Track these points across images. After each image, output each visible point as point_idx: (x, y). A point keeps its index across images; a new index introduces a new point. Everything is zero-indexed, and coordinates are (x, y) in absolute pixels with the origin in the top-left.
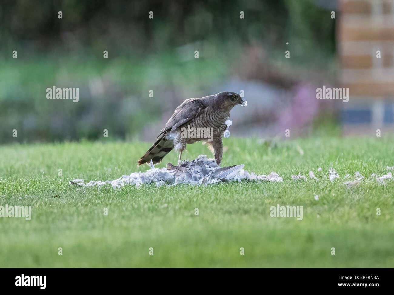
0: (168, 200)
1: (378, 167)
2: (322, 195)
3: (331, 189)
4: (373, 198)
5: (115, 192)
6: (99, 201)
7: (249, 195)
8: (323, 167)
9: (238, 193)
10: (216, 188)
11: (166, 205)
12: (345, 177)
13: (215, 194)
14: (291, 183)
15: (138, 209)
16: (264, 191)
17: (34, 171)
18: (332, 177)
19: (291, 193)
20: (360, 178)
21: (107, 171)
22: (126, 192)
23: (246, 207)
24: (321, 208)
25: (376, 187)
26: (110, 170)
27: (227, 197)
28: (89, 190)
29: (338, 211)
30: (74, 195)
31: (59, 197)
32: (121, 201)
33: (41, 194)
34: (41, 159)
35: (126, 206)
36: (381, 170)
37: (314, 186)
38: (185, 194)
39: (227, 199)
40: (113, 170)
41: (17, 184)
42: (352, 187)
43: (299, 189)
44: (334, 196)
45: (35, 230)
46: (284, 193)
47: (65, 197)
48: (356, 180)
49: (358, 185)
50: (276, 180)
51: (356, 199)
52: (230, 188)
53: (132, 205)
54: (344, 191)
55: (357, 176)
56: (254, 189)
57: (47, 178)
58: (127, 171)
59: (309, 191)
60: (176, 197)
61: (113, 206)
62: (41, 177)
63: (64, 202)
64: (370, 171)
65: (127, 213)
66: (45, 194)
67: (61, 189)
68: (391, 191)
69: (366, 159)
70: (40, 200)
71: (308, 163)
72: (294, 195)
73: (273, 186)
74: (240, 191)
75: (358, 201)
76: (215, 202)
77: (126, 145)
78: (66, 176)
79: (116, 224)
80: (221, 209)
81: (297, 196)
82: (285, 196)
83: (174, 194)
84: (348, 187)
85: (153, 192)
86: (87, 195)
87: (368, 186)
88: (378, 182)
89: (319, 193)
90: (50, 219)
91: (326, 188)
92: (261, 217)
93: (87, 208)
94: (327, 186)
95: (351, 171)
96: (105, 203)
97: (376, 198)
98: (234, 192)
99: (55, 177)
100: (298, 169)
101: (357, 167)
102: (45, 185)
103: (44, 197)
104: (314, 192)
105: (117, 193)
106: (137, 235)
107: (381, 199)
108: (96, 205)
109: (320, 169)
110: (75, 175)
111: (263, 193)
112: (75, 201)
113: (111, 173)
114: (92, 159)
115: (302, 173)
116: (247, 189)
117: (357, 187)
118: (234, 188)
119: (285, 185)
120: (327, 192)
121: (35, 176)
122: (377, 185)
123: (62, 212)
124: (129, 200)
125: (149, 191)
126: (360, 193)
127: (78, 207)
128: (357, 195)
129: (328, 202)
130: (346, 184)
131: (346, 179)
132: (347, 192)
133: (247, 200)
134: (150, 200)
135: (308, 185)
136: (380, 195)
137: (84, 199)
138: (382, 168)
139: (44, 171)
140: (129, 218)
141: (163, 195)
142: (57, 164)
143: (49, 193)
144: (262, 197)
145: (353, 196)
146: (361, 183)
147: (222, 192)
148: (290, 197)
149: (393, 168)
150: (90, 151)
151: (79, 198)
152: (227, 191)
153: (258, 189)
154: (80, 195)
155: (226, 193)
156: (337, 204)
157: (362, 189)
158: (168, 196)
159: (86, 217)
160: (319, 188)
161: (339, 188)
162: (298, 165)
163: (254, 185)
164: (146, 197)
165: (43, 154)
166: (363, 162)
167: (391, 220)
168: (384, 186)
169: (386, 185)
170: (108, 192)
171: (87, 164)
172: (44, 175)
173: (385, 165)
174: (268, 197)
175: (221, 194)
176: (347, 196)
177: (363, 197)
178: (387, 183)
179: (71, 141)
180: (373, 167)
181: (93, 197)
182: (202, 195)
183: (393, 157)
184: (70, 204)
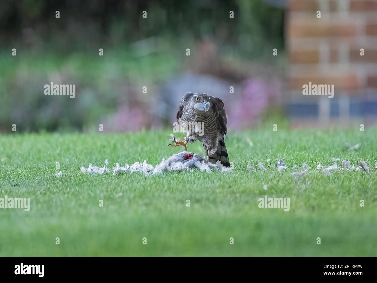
0: (123, 189)
1: (324, 159)
2: (271, 185)
3: (279, 179)
4: (319, 188)
5: (73, 181)
6: (57, 190)
7: (201, 185)
8: (272, 158)
9: (190, 183)
10: (169, 178)
11: (121, 194)
12: (292, 168)
13: (168, 184)
14: (241, 173)
16: (215, 180)
18: (280, 168)
19: (241, 183)
20: (307, 168)
21: (65, 161)
22: (83, 181)
23: (198, 196)
25: (322, 177)
26: (68, 160)
27: (180, 187)
28: (47, 179)
30: (33, 184)
31: (19, 186)
32: (78, 190)
33: (1, 183)
34: (2, 149)
35: (83, 194)
36: (327, 161)
37: (263, 176)
38: (139, 183)
40: (70, 160)
42: (299, 178)
43: (248, 179)
44: (282, 186)
46: (234, 183)
47: (24, 186)
48: (303, 171)
49: (305, 176)
51: (302, 190)
52: (183, 178)
53: (89, 194)
54: (291, 182)
55: (304, 167)
56: (205, 179)
57: (7, 167)
58: (84, 162)
59: (258, 182)
60: (131, 186)
61: (70, 194)
62: (2, 166)
63: (24, 191)
64: (316, 162)
65: (84, 202)
66: (5, 183)
67: (21, 178)
68: (336, 181)
69: (313, 151)
70: (1, 188)
71: (257, 154)
72: (244, 185)
73: (224, 176)
74: (192, 180)
75: (305, 191)
76: (168, 191)
77: (83, 136)
78: (25, 166)
79: (73, 212)
80: (174, 198)
81: (246, 186)
82: (235, 186)
83: (129, 184)
84: (295, 178)
85: (109, 181)
86: (46, 184)
87: (314, 176)
88: (324, 173)
89: (268, 183)
91: (274, 178)
92: (211, 206)
93: (46, 196)
94: (275, 176)
95: (299, 162)
96: (63, 192)
97: (322, 188)
98: (186, 181)
99: (15, 166)
100: (248, 160)
101: (304, 158)
102: (5, 174)
104: (262, 181)
106: (93, 222)
107: (327, 189)
108: (54, 193)
109: (268, 160)
110: (35, 164)
111: (214, 183)
112: (34, 189)
113: (69, 164)
114: (51, 150)
115: (252, 163)
116: (199, 179)
117: (304, 177)
118: (186, 178)
119: (235, 175)
120: (275, 182)
124: (86, 189)
125: (105, 180)
126: (307, 183)
127: (37, 195)
128: (303, 185)
129: (276, 192)
130: (293, 174)
131: (294, 170)
132: (294, 182)
133: (198, 190)
134: (106, 188)
135: (257, 175)
136: (326, 185)
137: (43, 188)
138: (328, 160)
139: (5, 161)
140: (85, 206)
141: (118, 184)
142: (17, 154)
143: (9, 182)
144: (213, 186)
145: (300, 186)
146: (308, 173)
147: (175, 182)
148: (240, 187)
149: (338, 159)
150: (49, 142)
151: (38, 187)
152: (179, 181)
153: (209, 179)
154: (39, 184)
155: (179, 183)
156: (285, 193)
157: (309, 179)
158: (123, 185)
159: (45, 205)
160: (267, 179)
161: (287, 178)
162: (248, 156)
163: (205, 176)
164: (102, 186)
165: (4, 144)
166: (310, 153)
167: (336, 209)
168: (330, 176)
169: (332, 176)
170: (66, 181)
171: (45, 154)
172: (5, 164)
173: (330, 156)
174: (220, 186)
175: (174, 183)
176: (294, 186)
177: (310, 187)
178: (333, 174)
179: (30, 132)
180: (320, 158)
181: (51, 186)
182: (155, 184)
183: (339, 149)
184: (30, 193)
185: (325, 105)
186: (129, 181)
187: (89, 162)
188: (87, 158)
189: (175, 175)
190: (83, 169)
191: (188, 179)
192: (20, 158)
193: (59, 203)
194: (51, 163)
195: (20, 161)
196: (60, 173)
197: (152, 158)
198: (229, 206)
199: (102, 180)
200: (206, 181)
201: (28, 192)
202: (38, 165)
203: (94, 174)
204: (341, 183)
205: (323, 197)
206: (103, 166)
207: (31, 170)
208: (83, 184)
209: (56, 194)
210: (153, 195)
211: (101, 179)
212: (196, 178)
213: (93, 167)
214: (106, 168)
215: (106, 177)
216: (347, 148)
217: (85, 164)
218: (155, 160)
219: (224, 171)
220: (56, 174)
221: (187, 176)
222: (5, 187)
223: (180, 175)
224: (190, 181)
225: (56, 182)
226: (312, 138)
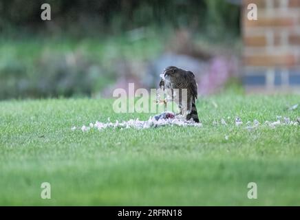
0: (121, 140)
1: (270, 116)
2: (231, 136)
3: (237, 132)
4: (266, 138)
5: (84, 134)
6: (73, 140)
7: (179, 136)
8: (231, 116)
9: (171, 134)
10: (155, 131)
11: (120, 143)
12: (247, 123)
13: (155, 135)
14: (208, 127)
15: (100, 146)
16: (189, 133)
17: (26, 119)
18: (237, 123)
19: (209, 135)
20: (257, 124)
21: (78, 119)
22: (92, 134)
23: (177, 144)
24: (229, 145)
26: (80, 118)
27: (163, 137)
28: (65, 132)
29: (242, 147)
30: (55, 136)
31: (44, 138)
32: (88, 140)
33: (31, 135)
34: (31, 110)
35: (91, 143)
36: (272, 119)
38: (133, 135)
40: (82, 118)
42: (251, 131)
43: (214, 131)
44: (239, 137)
45: (28, 160)
46: (204, 135)
47: (48, 137)
48: (254, 126)
49: (256, 129)
51: (254, 140)
52: (166, 131)
53: (96, 144)
54: (246, 134)
55: (255, 123)
56: (182, 131)
57: (35, 124)
58: (92, 119)
59: (222, 134)
60: (127, 137)
62: (31, 123)
63: (48, 141)
64: (264, 119)
65: (92, 149)
66: (34, 135)
68: (279, 133)
69: (262, 111)
70: (31, 139)
71: (220, 113)
72: (211, 136)
73: (196, 130)
75: (256, 140)
76: (154, 141)
77: (91, 100)
79: (84, 156)
80: (159, 146)
81: (213, 137)
82: (204, 137)
83: (126, 135)
84: (249, 130)
86: (64, 135)
87: (263, 130)
88: (270, 127)
89: (229, 134)
90: (38, 153)
91: (233, 131)
92: (187, 151)
93: (64, 145)
95: (251, 119)
96: (77, 141)
97: (269, 138)
98: (168, 133)
99: (41, 123)
100: (214, 118)
101: (255, 116)
104: (225, 133)
106: (99, 164)
107: (272, 139)
108: (70, 143)
109: (229, 118)
110: (56, 121)
111: (188, 135)
112: (55, 140)
114: (67, 110)
115: (216, 120)
116: (177, 132)
118: (168, 131)
119: (204, 129)
120: (234, 134)
122: (269, 129)
123: (46, 148)
124: (94, 140)
126: (257, 135)
127: (58, 144)
128: (255, 136)
129: (235, 141)
130: (247, 128)
131: (247, 125)
132: (248, 134)
133: (177, 140)
134: (109, 139)
135: (220, 129)
136: (271, 136)
137: (62, 139)
138: (273, 117)
139: (34, 119)
140: (93, 152)
141: (117, 136)
142: (43, 114)
143: (37, 134)
144: (188, 137)
145: (252, 137)
146: (258, 127)
148: (208, 138)
149: (281, 117)
150: (66, 104)
151: (58, 138)
152: (163, 133)
153: (185, 132)
154: (59, 136)
155: (162, 135)
156: (241, 142)
157: (259, 132)
158: (121, 136)
159: (63, 152)
160: (228, 131)
161: (243, 131)
162: (213, 114)
163: (182, 129)
164: (105, 137)
165: (33, 107)
166: (260, 113)
167: (280, 153)
168: (275, 130)
170: (79, 134)
171: (63, 114)
172: (34, 121)
173: (275, 114)
174: (192, 138)
175: (159, 135)
176: (248, 137)
177: (260, 137)
178: (277, 127)
179: (52, 97)
180: (267, 116)
181: (68, 137)
182: (145, 136)
183: (281, 109)
184: (51, 142)
185: (270, 76)
187: (96, 120)
188: (94, 117)
190: (91, 125)
192: (45, 117)
193: (73, 150)
194: (68, 120)
195: (45, 119)
196: (75, 128)
198: (200, 151)
200: (182, 133)
202: (58, 122)
204: (282, 134)
205: (270, 145)
206: (106, 122)
209: (72, 143)
210: (144, 144)
213: (99, 123)
216: (287, 109)
217: (93, 121)
219: (196, 126)
220: (72, 129)
221: (169, 129)
222: (33, 138)
225: (71, 134)
226: (261, 101)
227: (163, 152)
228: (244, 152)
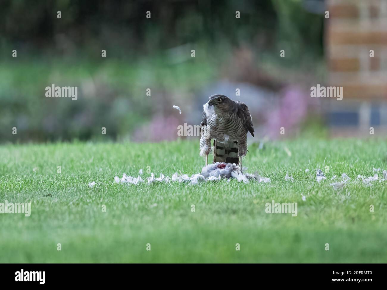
0: (158, 200)
1: (365, 169)
2: (309, 196)
3: (318, 190)
4: (359, 199)
5: (106, 191)
6: (91, 200)
8: (311, 168)
9: (227, 193)
10: (205, 188)
11: (155, 205)
12: (332, 179)
13: (204, 194)
14: (279, 183)
15: (129, 208)
16: (252, 191)
17: (26, 170)
18: (319, 178)
19: (279, 194)
20: (347, 179)
21: (98, 170)
22: (117, 191)
23: (235, 207)
24: (308, 209)
25: (363, 188)
26: (101, 169)
27: (216, 198)
28: (80, 189)
29: (325, 212)
30: (66, 194)
31: (51, 196)
32: (111, 200)
33: (33, 193)
34: (33, 159)
35: (117, 205)
36: (367, 172)
37: (301, 187)
38: (174, 194)
39: (215, 199)
40: (103, 170)
41: (10, 183)
42: (338, 189)
43: (286, 189)
44: (321, 197)
45: (28, 228)
46: (272, 193)
47: (56, 196)
48: (343, 182)
49: (345, 187)
50: (264, 180)
51: (342, 202)
52: (219, 188)
53: (122, 204)
54: (330, 192)
55: (343, 177)
56: (242, 189)
57: (39, 177)
58: (118, 171)
59: (297, 192)
61: (103, 205)
62: (33, 176)
63: (56, 201)
64: (356, 172)
65: (118, 213)
66: (37, 193)
67: (53, 188)
68: (377, 192)
69: (353, 161)
70: (32, 199)
71: (295, 164)
73: (261, 187)
74: (229, 191)
75: (345, 202)
76: (204, 203)
77: (117, 145)
78: (58, 176)
79: (107, 223)
80: (210, 209)
81: (284, 197)
82: (273, 197)
83: (164, 194)
84: (335, 188)
85: (144, 191)
86: (79, 194)
87: (354, 187)
88: (364, 183)
89: (307, 194)
91: (313, 189)
92: (249, 217)
93: (78, 207)
94: (314, 187)
95: (338, 172)
96: (96, 202)
97: (362, 199)
98: (223, 192)
99: (47, 176)
100: (286, 170)
101: (344, 168)
102: (37, 184)
103: (36, 196)
104: (301, 192)
105: (108, 192)
106: (127, 234)
107: (368, 200)
108: (87, 204)
109: (307, 170)
110: (67, 174)
111: (251, 193)
112: (67, 200)
113: (102, 174)
114: (84, 159)
115: (290, 174)
117: (344, 188)
118: (223, 188)
119: (272, 186)
120: (314, 193)
121: (28, 175)
122: (363, 187)
123: (54, 211)
124: (120, 200)
125: (140, 191)
126: (347, 194)
127: (70, 206)
128: (343, 195)
129: (315, 203)
130: (333, 185)
131: (333, 180)
132: (334, 193)
133: (235, 200)
134: (140, 199)
135: (295, 186)
136: (366, 196)
137: (76, 198)
138: (368, 170)
139: (37, 170)
140: (119, 218)
141: (153, 195)
142: (49, 164)
143: (41, 192)
144: (250, 197)
145: (340, 197)
146: (347, 184)
147: (211, 192)
148: (278, 197)
149: (379, 169)
150: (82, 151)
151: (71, 197)
152: (216, 192)
153: (246, 189)
154: (72, 194)
155: (215, 193)
156: (324, 205)
157: (349, 190)
158: (158, 195)
159: (78, 216)
160: (306, 189)
161: (326, 189)
162: (286, 166)
163: (243, 186)
164: (136, 196)
165: (36, 154)
166: (350, 164)
167: (377, 220)
168: (371, 187)
169: (372, 187)
170: (99, 191)
171: (78, 164)
172: (37, 174)
173: (371, 166)
174: (256, 198)
175: (210, 194)
176: (334, 197)
177: (349, 198)
178: (373, 184)
179: (63, 141)
180: (360, 168)
181: (83, 196)
182: (191, 195)
183: (379, 159)
184: (62, 203)
185: (365, 113)
186: (164, 192)
187: (123, 172)
188: (120, 168)
189: (211, 185)
190: (117, 179)
191: (224, 190)
192: (52, 168)
193: (92, 214)
194: (84, 173)
195: (53, 171)
196: (93, 183)
197: (187, 168)
198: (267, 217)
199: (137, 190)
200: (242, 191)
201: (61, 202)
202: (70, 175)
203: (128, 185)
204: (381, 194)
205: (364, 209)
206: (138, 176)
207: (63, 180)
208: (117, 195)
209: (89, 205)
210: (189, 206)
211: (135, 190)
212: (233, 189)
213: (128, 177)
214: (141, 178)
215: (141, 187)
217: (119, 174)
218: (190, 170)
219: (262, 182)
220: (90, 184)
221: (224, 186)
222: (36, 197)
223: (216, 185)
224: (227, 191)
225: (89, 192)
226: (352, 148)
227: (216, 217)
228: (328, 218)
